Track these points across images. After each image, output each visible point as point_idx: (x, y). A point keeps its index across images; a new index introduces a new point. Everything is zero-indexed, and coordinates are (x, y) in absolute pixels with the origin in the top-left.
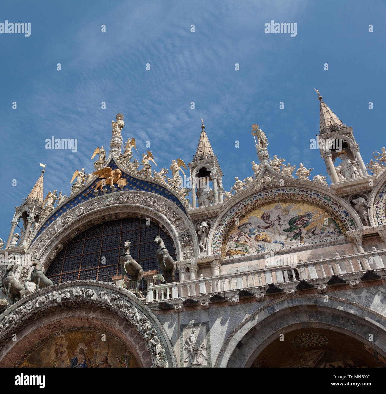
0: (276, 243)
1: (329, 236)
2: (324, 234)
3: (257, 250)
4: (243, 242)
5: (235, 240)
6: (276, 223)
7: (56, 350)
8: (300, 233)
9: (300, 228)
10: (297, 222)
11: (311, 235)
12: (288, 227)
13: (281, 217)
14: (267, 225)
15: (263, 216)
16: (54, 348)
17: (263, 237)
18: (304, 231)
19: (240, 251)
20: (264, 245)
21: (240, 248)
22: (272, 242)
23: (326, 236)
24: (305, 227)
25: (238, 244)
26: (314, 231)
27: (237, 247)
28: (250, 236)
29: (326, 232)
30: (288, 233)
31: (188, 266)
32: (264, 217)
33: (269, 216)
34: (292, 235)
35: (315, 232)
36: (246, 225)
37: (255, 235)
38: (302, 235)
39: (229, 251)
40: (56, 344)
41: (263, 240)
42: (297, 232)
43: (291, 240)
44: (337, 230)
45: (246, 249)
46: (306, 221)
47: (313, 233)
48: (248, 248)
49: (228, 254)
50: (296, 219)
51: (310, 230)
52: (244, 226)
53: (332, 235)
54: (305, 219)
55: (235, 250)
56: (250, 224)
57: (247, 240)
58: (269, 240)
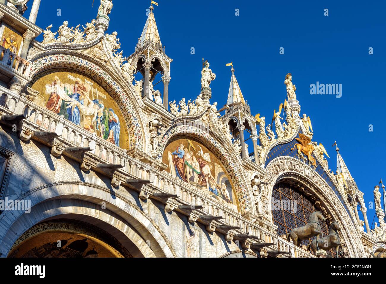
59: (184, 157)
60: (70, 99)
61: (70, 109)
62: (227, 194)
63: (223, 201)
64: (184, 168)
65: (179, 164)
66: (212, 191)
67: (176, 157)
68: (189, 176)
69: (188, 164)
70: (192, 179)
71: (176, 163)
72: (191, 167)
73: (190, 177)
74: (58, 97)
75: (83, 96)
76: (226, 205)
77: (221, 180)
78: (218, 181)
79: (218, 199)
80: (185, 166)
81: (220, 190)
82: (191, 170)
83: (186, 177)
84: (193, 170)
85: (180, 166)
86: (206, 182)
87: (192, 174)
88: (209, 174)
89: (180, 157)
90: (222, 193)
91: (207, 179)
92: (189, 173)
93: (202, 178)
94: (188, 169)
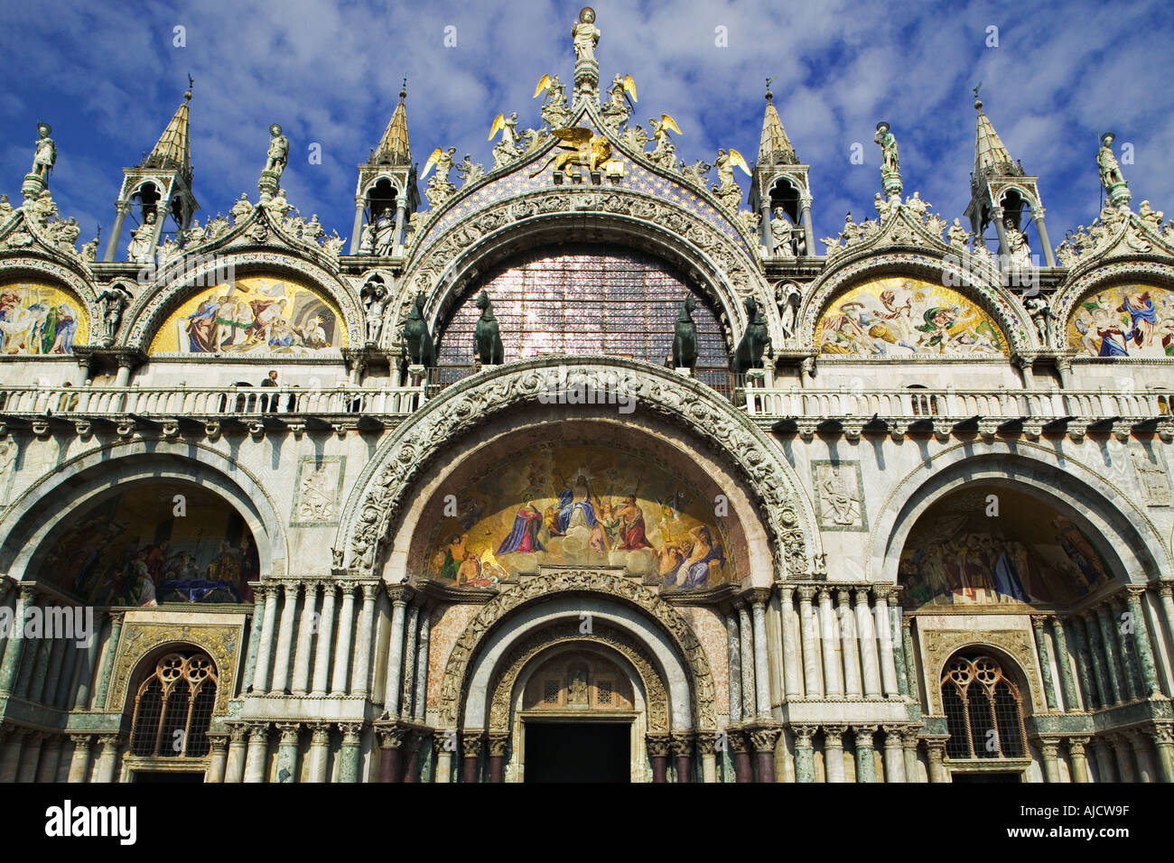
0: (902, 345)
1: (982, 350)
2: (974, 346)
4: (849, 333)
5: (835, 327)
6: (904, 312)
7: (532, 475)
8: (940, 337)
9: (941, 328)
10: (937, 318)
11: (957, 343)
12: (923, 323)
13: (911, 304)
14: (890, 314)
15: (882, 296)
16: (528, 470)
17: (882, 332)
18: (946, 335)
19: (845, 348)
20: (884, 345)
21: (844, 344)
22: (897, 343)
23: (977, 349)
24: (948, 328)
25: (842, 337)
26: (961, 338)
27: (839, 341)
28: (861, 326)
29: (978, 343)
30: (922, 333)
32: (884, 298)
33: (893, 298)
34: (928, 337)
35: (963, 340)
36: (855, 306)
37: (869, 327)
38: (943, 341)
39: (826, 345)
40: (534, 465)
41: (882, 337)
42: (936, 335)
43: (926, 345)
44: (995, 343)
45: (854, 346)
46: (950, 319)
47: (959, 340)
48: (858, 346)
49: (823, 351)
50: (935, 313)
51: (956, 334)
52: (851, 307)
53: (986, 349)
54: (949, 315)
55: (837, 346)
56: (862, 306)
57: (857, 332)
58: (892, 339)
59: (215, 314)
62: (321, 334)
63: (303, 351)
64: (213, 329)
65: (200, 329)
66: (278, 344)
67: (196, 320)
68: (220, 340)
69: (222, 321)
71: (194, 331)
72: (228, 323)
73: (225, 339)
76: (312, 353)
77: (308, 314)
78: (298, 322)
79: (291, 351)
80: (216, 326)
81: (300, 333)
82: (228, 329)
83: (214, 343)
84: (235, 325)
85: (203, 332)
86: (263, 334)
87: (229, 334)
88: (274, 318)
89: (206, 315)
90: (306, 337)
91: (268, 329)
92: (224, 334)
93: (255, 331)
94: (221, 329)
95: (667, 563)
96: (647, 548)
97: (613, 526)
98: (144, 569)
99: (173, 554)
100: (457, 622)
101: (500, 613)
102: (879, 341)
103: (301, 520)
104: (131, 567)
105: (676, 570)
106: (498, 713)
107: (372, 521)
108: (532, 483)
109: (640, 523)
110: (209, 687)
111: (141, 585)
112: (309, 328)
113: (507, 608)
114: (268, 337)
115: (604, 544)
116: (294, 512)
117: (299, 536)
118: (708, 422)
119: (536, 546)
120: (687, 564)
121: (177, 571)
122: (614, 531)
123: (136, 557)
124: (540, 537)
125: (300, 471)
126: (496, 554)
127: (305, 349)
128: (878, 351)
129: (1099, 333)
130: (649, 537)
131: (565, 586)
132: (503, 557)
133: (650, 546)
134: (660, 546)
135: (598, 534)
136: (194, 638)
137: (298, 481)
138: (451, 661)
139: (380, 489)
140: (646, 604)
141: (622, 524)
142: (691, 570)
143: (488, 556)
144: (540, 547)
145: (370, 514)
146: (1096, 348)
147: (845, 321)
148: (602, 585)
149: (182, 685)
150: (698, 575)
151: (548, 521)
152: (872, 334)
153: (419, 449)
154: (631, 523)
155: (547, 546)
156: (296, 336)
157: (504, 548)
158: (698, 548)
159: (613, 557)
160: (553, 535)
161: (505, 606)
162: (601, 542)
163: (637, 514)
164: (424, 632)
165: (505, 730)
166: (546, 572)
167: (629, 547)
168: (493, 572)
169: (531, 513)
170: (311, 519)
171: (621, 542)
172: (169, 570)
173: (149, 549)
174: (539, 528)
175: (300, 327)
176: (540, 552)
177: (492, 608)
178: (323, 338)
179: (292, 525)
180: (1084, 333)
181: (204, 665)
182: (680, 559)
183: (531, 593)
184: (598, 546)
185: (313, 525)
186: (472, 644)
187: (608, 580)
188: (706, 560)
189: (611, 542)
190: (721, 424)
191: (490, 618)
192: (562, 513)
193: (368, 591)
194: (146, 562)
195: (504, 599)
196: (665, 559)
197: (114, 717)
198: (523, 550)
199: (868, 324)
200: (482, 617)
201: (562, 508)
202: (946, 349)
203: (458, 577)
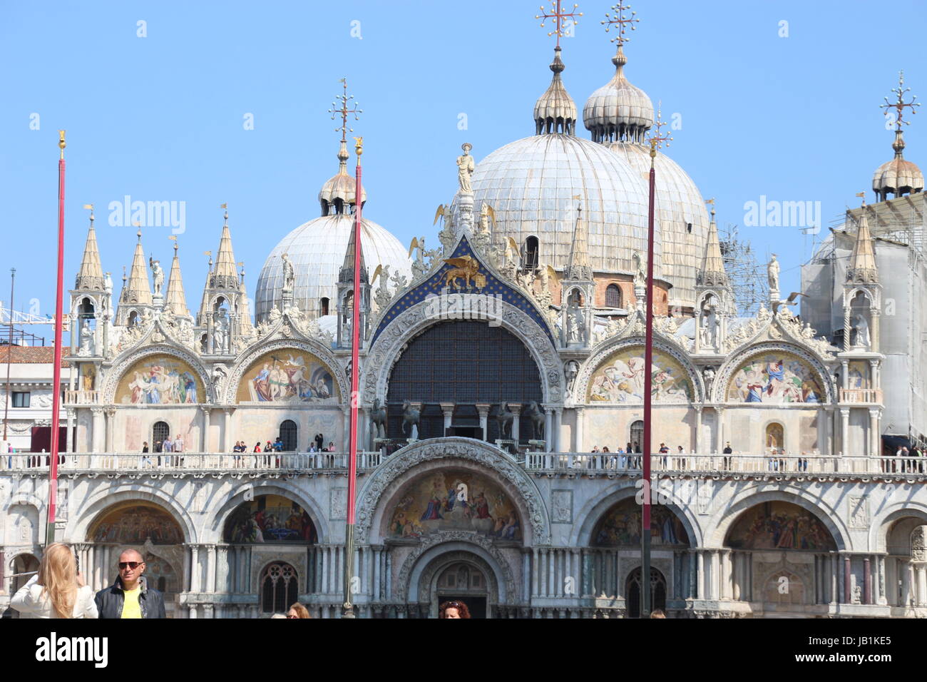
0: (635, 395)
1: (679, 398)
2: (675, 395)
3: (619, 400)
4: (606, 388)
5: (600, 384)
6: (639, 374)
9: (658, 384)
10: (658, 378)
11: (666, 393)
14: (631, 374)
16: (432, 482)
17: (625, 387)
18: (661, 389)
19: (604, 397)
20: (625, 395)
21: (603, 394)
22: (633, 393)
23: (677, 398)
24: (662, 384)
25: (603, 390)
27: (600, 393)
28: (614, 383)
29: (678, 394)
31: (555, 409)
32: (630, 365)
33: (634, 364)
35: (670, 391)
36: (613, 370)
37: (618, 383)
38: (659, 392)
39: (593, 395)
40: (435, 479)
41: (625, 390)
42: (655, 388)
44: (687, 393)
45: (609, 396)
46: (665, 377)
48: (611, 395)
49: (592, 398)
50: (657, 374)
51: (666, 388)
52: (610, 371)
53: (682, 397)
54: (664, 375)
55: (599, 396)
56: (616, 369)
57: (611, 387)
58: (630, 391)
59: (268, 377)
60: (148, 385)
61: (150, 393)
62: (326, 389)
63: (318, 401)
64: (268, 387)
65: (261, 387)
66: (304, 396)
67: (258, 382)
68: (273, 394)
69: (273, 382)
70: (278, 395)
71: (258, 388)
72: (276, 383)
73: (275, 393)
74: (139, 389)
75: (159, 376)
76: (322, 402)
77: (317, 377)
78: (313, 381)
79: (312, 401)
80: (269, 385)
81: (315, 389)
82: (277, 386)
83: (270, 396)
84: (280, 384)
85: (263, 389)
86: (295, 389)
87: (277, 390)
88: (300, 379)
89: (263, 379)
90: (318, 391)
91: (298, 386)
92: (275, 390)
93: (291, 388)
94: (273, 387)
95: (498, 525)
96: (489, 518)
97: (474, 506)
98: (255, 523)
99: (268, 515)
100: (404, 555)
101: (422, 551)
102: (622, 393)
103: (334, 517)
104: (249, 523)
105: (502, 529)
106: (424, 593)
107: (364, 519)
108: (435, 486)
109: (486, 505)
110: (293, 581)
111: (255, 532)
112: (319, 386)
113: (425, 549)
114: (298, 392)
115: (470, 515)
116: (330, 514)
117: (334, 525)
118: (506, 472)
119: (438, 517)
120: (507, 526)
121: (272, 524)
122: (475, 509)
123: (250, 518)
124: (440, 512)
125: (331, 494)
126: (420, 521)
127: (319, 399)
128: (621, 399)
129: (748, 387)
130: (490, 512)
131: (450, 539)
132: (423, 522)
133: (491, 517)
134: (495, 517)
135: (467, 510)
136: (284, 559)
137: (330, 499)
138: (401, 573)
139: (366, 505)
140: (486, 547)
141: (478, 506)
142: (508, 530)
143: (416, 522)
144: (440, 517)
145: (363, 516)
146: (744, 397)
147: (606, 380)
148: (467, 539)
149: (281, 580)
150: (511, 532)
151: (443, 504)
152: (620, 388)
153: (381, 484)
154: (482, 506)
155: (443, 516)
156: (313, 391)
157: (424, 517)
158: (511, 520)
159: (474, 521)
160: (446, 511)
161: (424, 547)
162: (468, 514)
163: (484, 501)
164: (389, 561)
165: (427, 602)
166: (441, 532)
167: (481, 517)
168: (419, 529)
169: (436, 501)
170: (338, 517)
171: (478, 514)
172: (267, 523)
173: (256, 513)
174: (439, 507)
175: (315, 385)
176: (440, 520)
177: (419, 549)
178: (327, 392)
179: (330, 520)
180: (739, 387)
181: (290, 569)
182: (503, 524)
183: (435, 542)
184: (467, 516)
185: (339, 520)
186: (410, 565)
187: (470, 536)
188: (514, 526)
189: (473, 514)
190: (512, 473)
191: (418, 554)
192: (450, 500)
193: (364, 550)
194: (256, 520)
195: (424, 545)
196: (497, 524)
197: (255, 596)
198: (433, 518)
199: (617, 381)
200: (414, 553)
201: (450, 498)
202: (660, 397)
203: (403, 532)
